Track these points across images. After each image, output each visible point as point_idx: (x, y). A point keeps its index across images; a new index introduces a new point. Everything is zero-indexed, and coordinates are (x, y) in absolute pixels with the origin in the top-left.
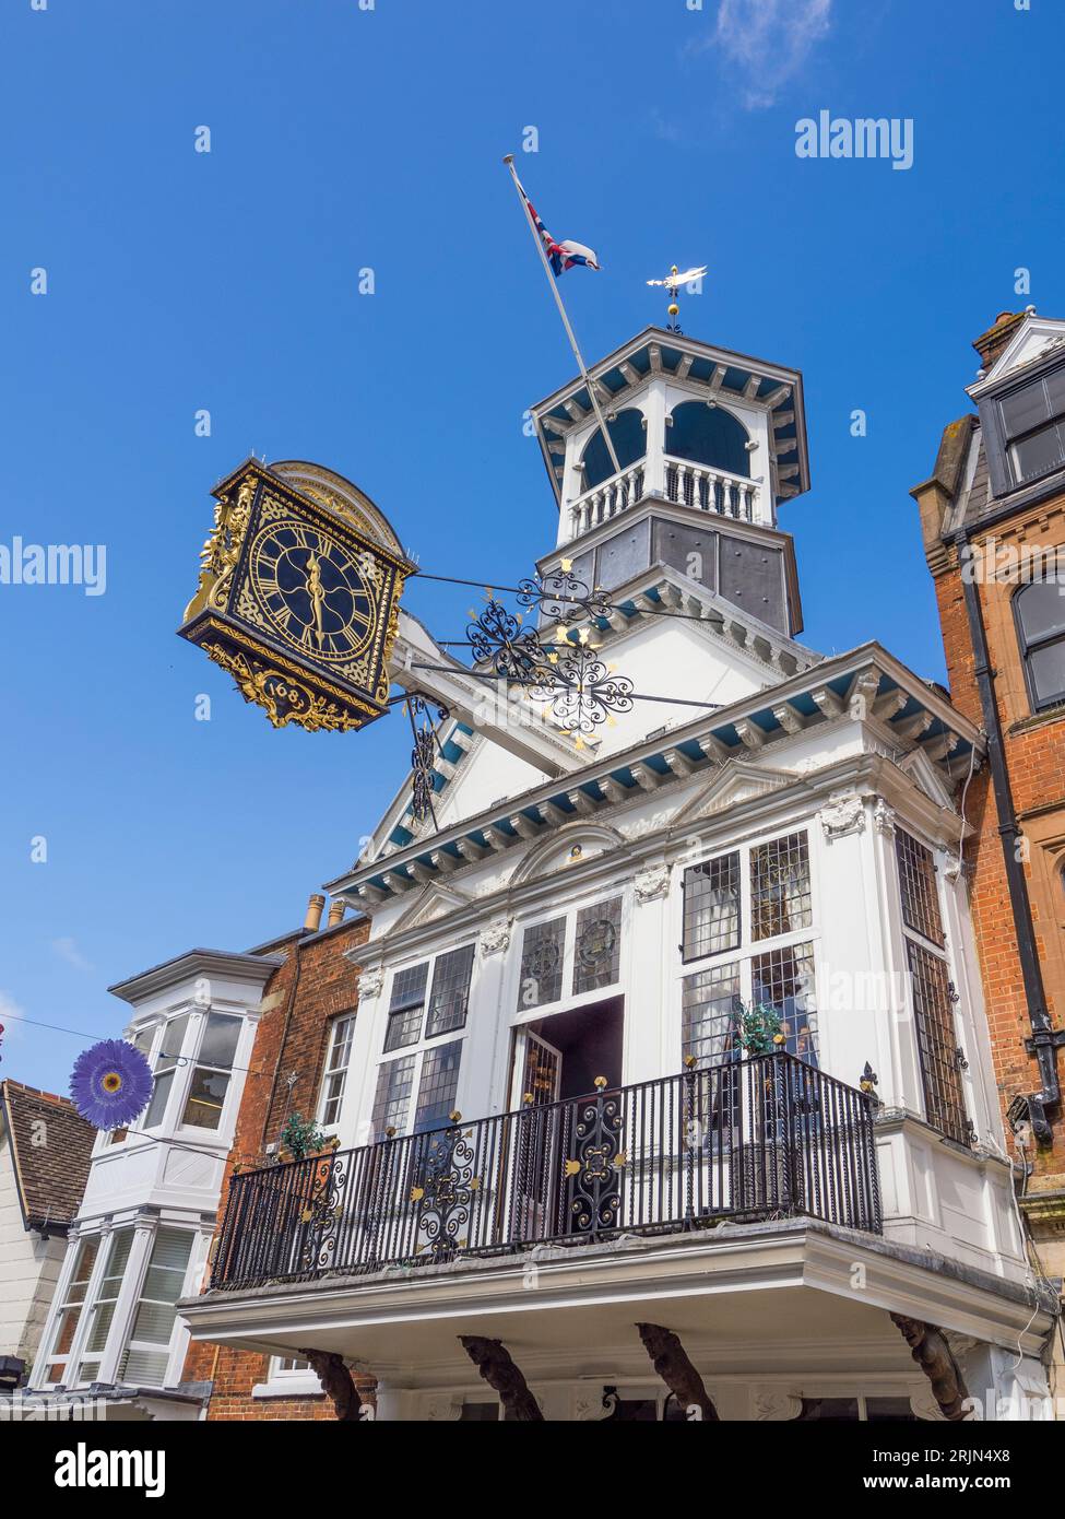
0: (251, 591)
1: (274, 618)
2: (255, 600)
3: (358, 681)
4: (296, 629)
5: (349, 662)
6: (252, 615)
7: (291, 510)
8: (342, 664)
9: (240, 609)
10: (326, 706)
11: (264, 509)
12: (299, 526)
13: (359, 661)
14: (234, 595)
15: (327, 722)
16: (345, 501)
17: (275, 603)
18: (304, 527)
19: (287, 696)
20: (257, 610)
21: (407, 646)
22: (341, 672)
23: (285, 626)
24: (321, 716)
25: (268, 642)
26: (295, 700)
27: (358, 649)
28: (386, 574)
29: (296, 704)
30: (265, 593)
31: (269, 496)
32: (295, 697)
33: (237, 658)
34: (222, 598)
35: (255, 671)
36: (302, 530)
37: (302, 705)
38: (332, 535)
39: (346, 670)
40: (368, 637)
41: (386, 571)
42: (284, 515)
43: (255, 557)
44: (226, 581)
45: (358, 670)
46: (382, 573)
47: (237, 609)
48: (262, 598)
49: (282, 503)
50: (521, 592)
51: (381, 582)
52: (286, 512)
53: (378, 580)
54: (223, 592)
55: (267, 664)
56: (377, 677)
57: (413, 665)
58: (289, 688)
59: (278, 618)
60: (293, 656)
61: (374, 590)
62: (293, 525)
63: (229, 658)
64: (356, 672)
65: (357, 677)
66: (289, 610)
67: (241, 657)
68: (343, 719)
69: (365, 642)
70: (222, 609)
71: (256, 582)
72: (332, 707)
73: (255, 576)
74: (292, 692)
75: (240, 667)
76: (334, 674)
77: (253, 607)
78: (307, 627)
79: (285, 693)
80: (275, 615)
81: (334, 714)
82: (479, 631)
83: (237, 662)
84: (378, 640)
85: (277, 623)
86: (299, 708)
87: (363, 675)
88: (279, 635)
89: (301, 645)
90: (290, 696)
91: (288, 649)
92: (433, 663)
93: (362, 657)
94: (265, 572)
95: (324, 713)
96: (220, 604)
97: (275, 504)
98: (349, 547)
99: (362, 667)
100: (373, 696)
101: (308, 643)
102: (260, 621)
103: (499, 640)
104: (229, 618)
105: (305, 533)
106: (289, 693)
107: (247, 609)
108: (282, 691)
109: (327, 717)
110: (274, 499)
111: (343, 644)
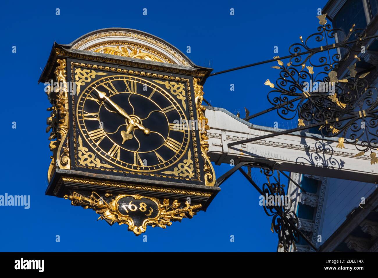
0: (85, 145)
1: (108, 157)
2: (91, 150)
3: (187, 177)
4: (127, 157)
5: (176, 165)
6: (91, 162)
7: (97, 70)
8: (171, 169)
9: (81, 162)
10: (171, 204)
11: (77, 79)
12: (107, 80)
13: (185, 161)
14: (73, 154)
15: (175, 215)
16: (135, 44)
17: (106, 145)
18: (111, 79)
19: (138, 209)
20: (93, 156)
21: (220, 132)
22: (173, 175)
23: (118, 159)
24: (169, 213)
25: (108, 177)
26: (145, 209)
27: (181, 152)
28: (185, 85)
29: (147, 212)
30: (96, 141)
31: (78, 68)
32: (144, 207)
33: (92, 196)
34: (67, 159)
35: (108, 200)
36: (110, 82)
37: (151, 212)
38: (134, 75)
39: (175, 172)
40: (186, 140)
41: (184, 83)
42: (94, 77)
43: (80, 118)
44: (64, 145)
45: (186, 168)
46: (182, 86)
47: (78, 163)
48: (94, 146)
49: (88, 69)
50: (292, 55)
51: (184, 92)
52: (94, 74)
53: (181, 93)
54: (65, 154)
55: (115, 193)
56: (201, 168)
57: (230, 146)
58: (137, 203)
59: (112, 155)
60: (131, 179)
61: (180, 101)
62: (102, 81)
63: (86, 199)
64: (184, 170)
65: (186, 174)
66: (118, 146)
67: (94, 195)
68: (186, 209)
69: (185, 144)
70: (68, 167)
71: (87, 136)
72: (176, 203)
73: (85, 132)
74: (141, 204)
75: (96, 202)
76: (167, 180)
77: (90, 156)
78: (135, 153)
79: (136, 208)
80: (109, 153)
81: (179, 207)
82: (278, 95)
83: (93, 199)
84: (195, 139)
85: (112, 160)
86: (150, 214)
87: (190, 171)
88: (117, 168)
89: (135, 168)
90: (140, 209)
91: (125, 175)
92: (245, 137)
93: (186, 157)
94: (92, 126)
95: (171, 210)
96: (64, 165)
97: (84, 72)
98: (151, 78)
99: (188, 164)
100: (203, 184)
101: (140, 164)
102: (99, 165)
103: (297, 95)
104: (74, 172)
105: (112, 82)
106: (139, 206)
107: (86, 160)
108: (133, 208)
109: (174, 212)
110: (82, 68)
111: (167, 153)
